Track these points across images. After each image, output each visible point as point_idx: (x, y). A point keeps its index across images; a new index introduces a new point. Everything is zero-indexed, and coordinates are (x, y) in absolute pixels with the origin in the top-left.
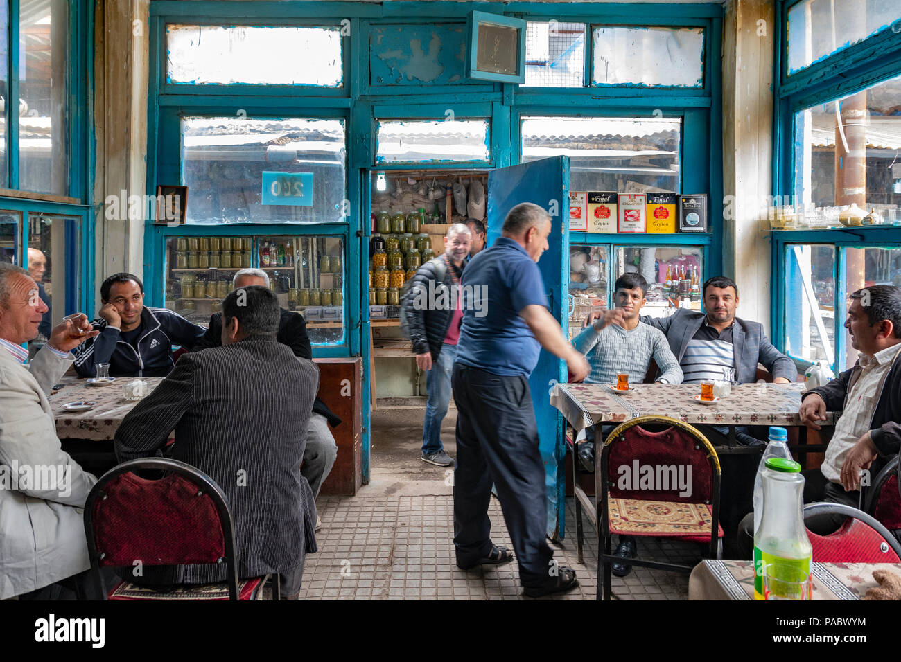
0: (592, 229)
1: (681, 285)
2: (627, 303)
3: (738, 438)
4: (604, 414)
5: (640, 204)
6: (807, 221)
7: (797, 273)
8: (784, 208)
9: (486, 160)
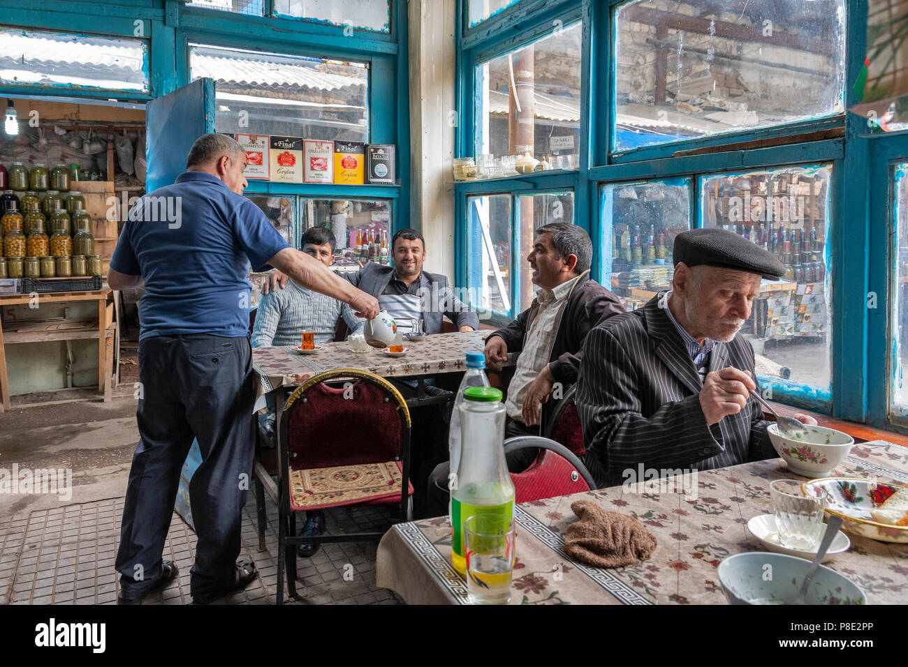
0: (275, 177)
1: (371, 249)
3: (426, 390)
4: (285, 376)
5: (328, 152)
6: (487, 171)
7: (478, 225)
8: (466, 160)
9: (144, 91)
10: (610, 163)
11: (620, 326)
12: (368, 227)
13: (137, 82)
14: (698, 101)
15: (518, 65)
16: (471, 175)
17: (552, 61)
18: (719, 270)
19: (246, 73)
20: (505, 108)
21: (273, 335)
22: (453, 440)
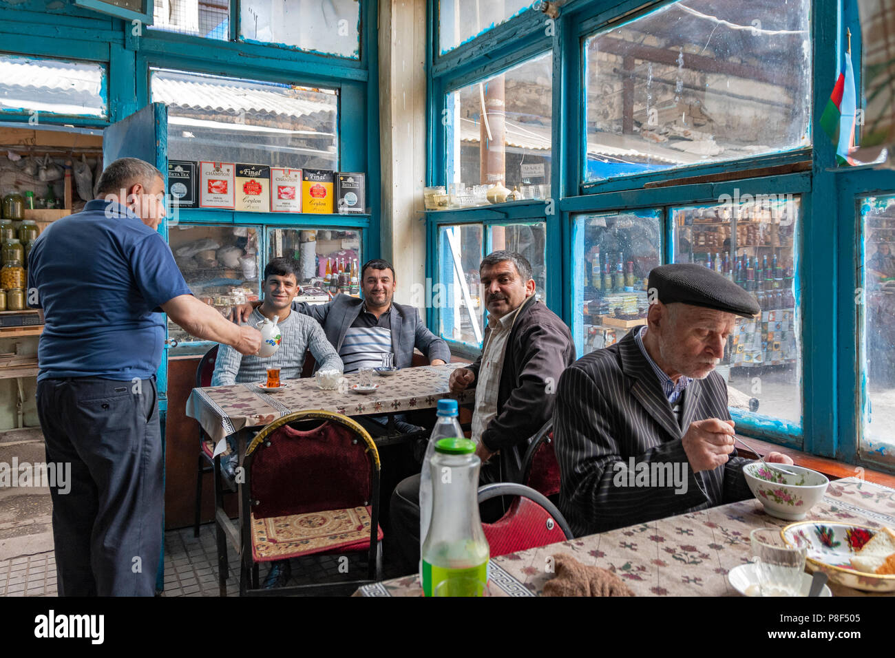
0: (240, 207)
1: (341, 278)
2: (279, 292)
3: (396, 427)
4: (248, 417)
5: (295, 180)
6: (458, 200)
7: (449, 255)
8: (437, 189)
9: (102, 116)
10: (581, 193)
11: (595, 365)
12: (338, 255)
13: (94, 106)
14: (664, 130)
15: (489, 94)
16: (443, 204)
17: (522, 89)
18: (695, 308)
19: (212, 98)
20: (477, 136)
21: (236, 371)
22: (424, 494)
